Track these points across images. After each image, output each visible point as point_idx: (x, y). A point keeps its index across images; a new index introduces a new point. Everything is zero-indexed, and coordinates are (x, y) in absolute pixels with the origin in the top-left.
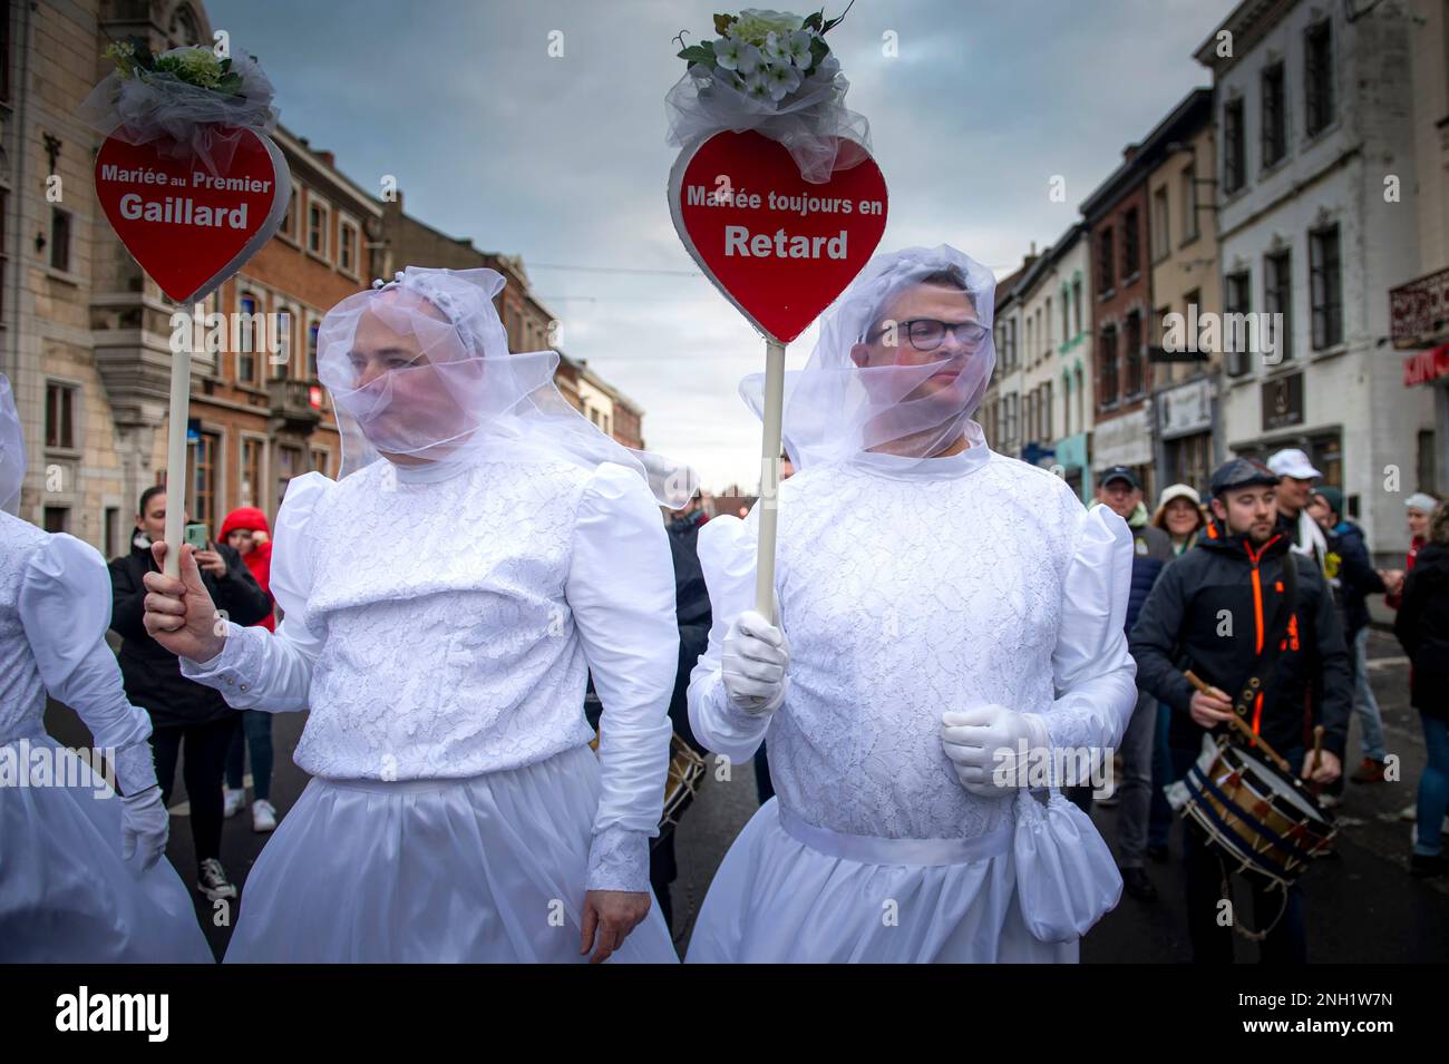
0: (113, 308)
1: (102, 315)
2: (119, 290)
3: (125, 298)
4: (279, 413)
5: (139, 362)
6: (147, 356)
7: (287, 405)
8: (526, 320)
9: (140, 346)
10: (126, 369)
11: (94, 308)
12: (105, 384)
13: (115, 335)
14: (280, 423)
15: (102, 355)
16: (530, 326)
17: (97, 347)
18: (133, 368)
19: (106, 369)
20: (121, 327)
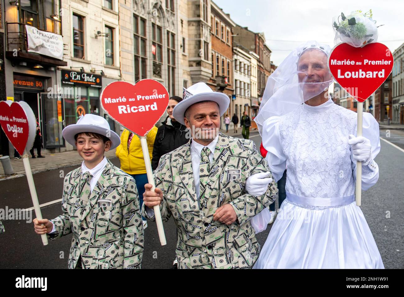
0: (194, 61)
1: (192, 63)
2: (195, 57)
3: (197, 59)
4: (219, 85)
5: (201, 75)
6: (202, 73)
7: (220, 83)
8: (264, 52)
9: (201, 71)
10: (197, 76)
11: (190, 61)
12: (192, 80)
13: (195, 68)
14: (219, 88)
15: (192, 73)
16: (265, 54)
17: (191, 71)
18: (199, 76)
19: (192, 76)
20: (196, 66)
